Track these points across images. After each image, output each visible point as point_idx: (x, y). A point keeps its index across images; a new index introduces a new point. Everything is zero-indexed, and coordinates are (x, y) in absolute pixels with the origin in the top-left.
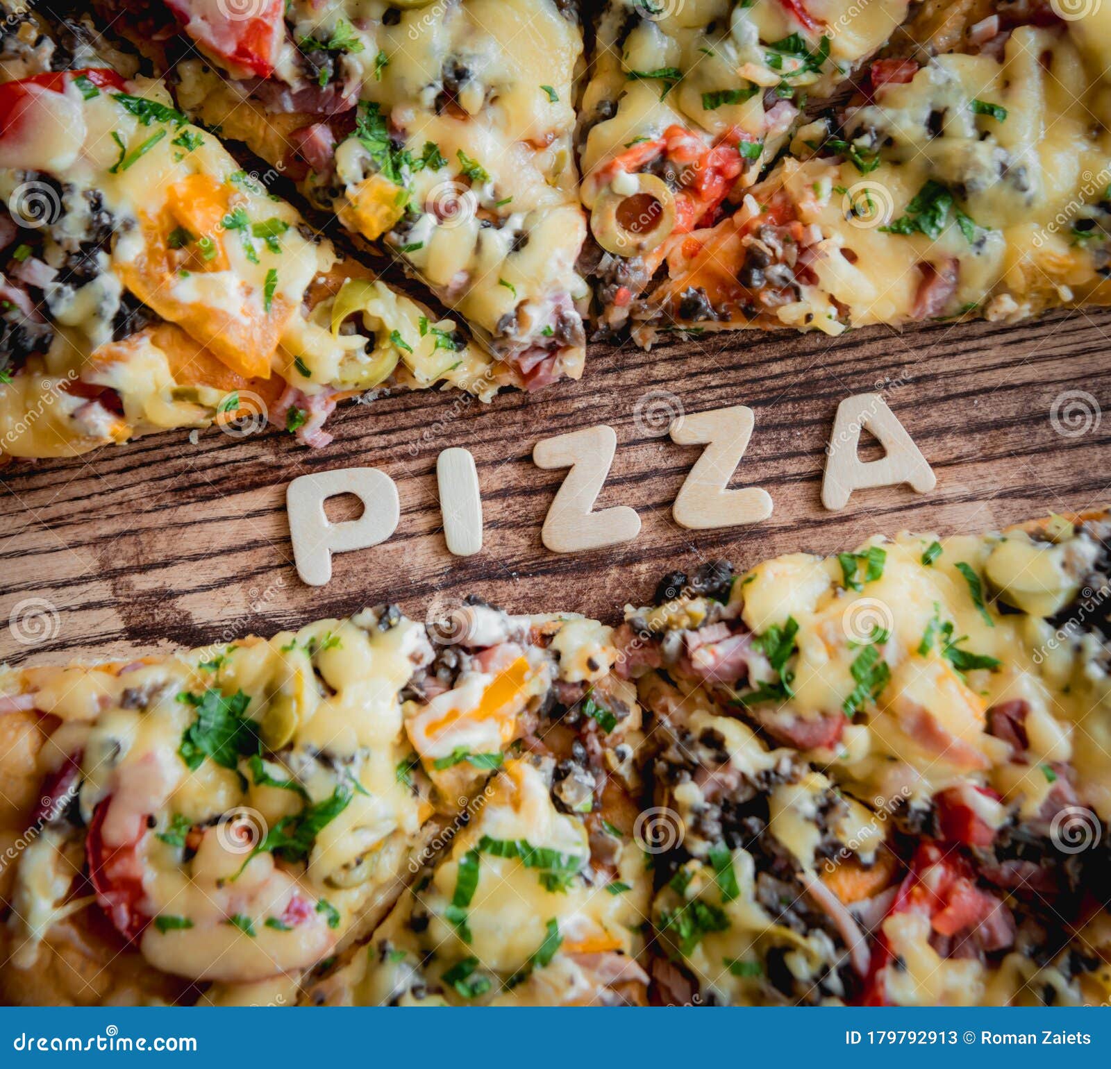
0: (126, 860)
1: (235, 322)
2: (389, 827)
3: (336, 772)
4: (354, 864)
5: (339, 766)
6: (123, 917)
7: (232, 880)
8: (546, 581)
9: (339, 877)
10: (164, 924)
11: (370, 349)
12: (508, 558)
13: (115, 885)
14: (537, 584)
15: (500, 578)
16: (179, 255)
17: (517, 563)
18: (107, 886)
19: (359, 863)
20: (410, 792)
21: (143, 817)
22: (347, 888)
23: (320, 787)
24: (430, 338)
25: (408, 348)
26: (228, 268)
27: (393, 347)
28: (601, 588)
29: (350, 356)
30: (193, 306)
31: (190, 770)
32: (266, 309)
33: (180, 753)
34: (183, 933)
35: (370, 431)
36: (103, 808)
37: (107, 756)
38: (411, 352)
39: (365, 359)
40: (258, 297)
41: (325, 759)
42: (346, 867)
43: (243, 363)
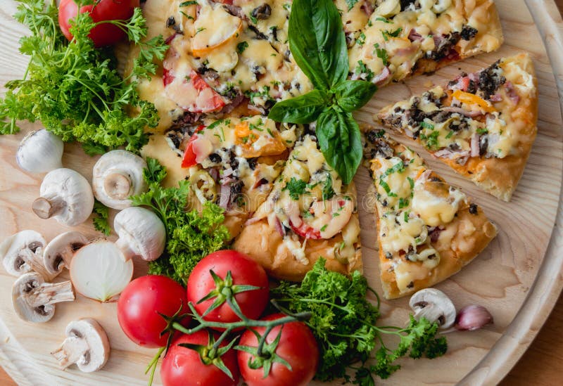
0: (304, 227)
6: (314, 237)
7: (326, 210)
10: (322, 230)
13: (306, 233)
21: (299, 217)
23: (323, 178)
31: (298, 201)
33: (293, 199)
36: (290, 223)
41: (319, 172)
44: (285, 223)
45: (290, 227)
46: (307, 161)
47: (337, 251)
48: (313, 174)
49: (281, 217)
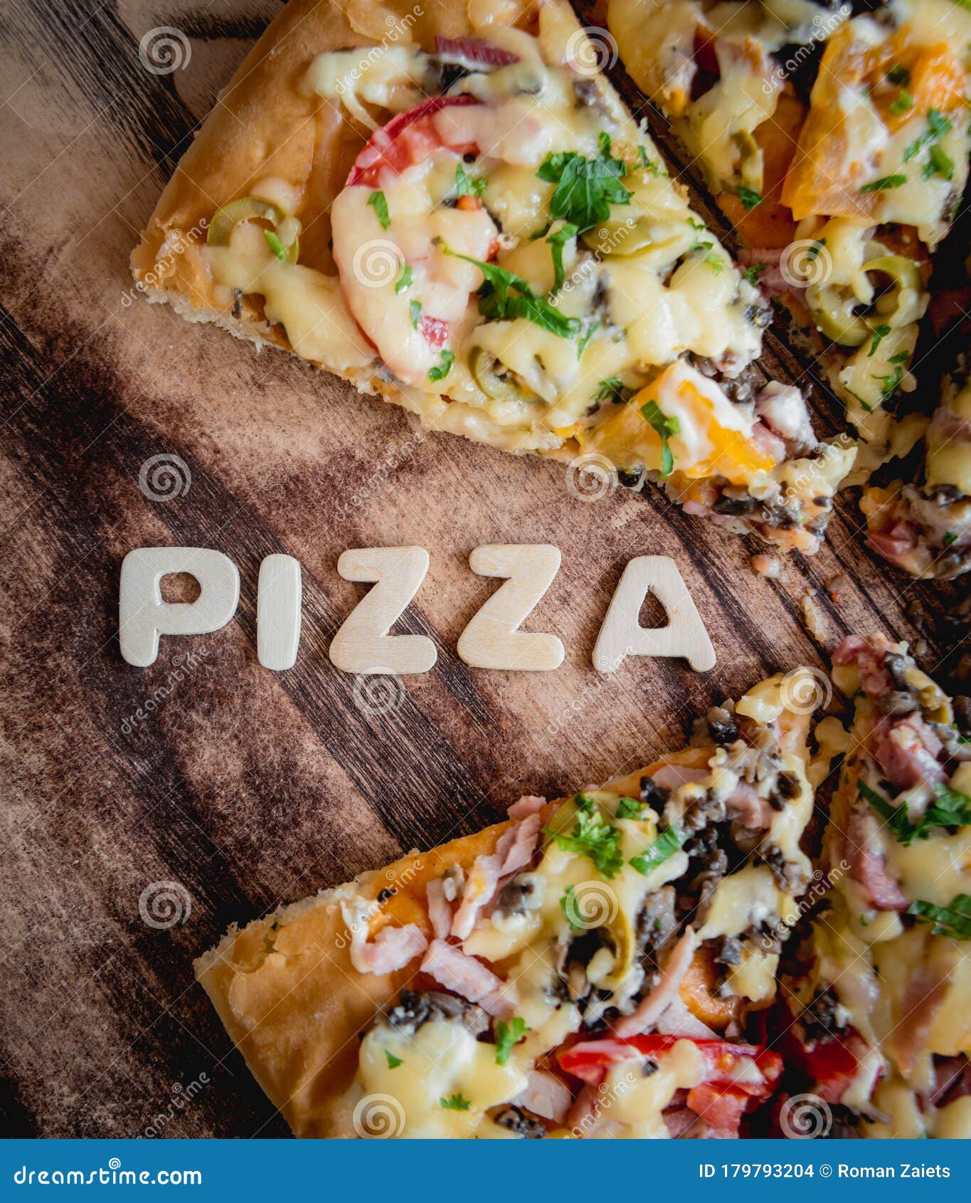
0: (426, 142)
1: (840, 160)
2: (549, 394)
3: (593, 313)
4: (502, 371)
5: (600, 311)
6: (369, 159)
7: (446, 252)
8: (711, 600)
9: (484, 363)
10: (377, 200)
11: (860, 311)
12: (714, 553)
13: (398, 140)
14: (704, 593)
15: (692, 554)
16: (882, 80)
17: (713, 564)
18: (394, 133)
19: (503, 377)
20: (592, 403)
21: (474, 144)
22: (473, 375)
23: (570, 302)
24: (889, 370)
25: (874, 349)
26: (892, 133)
27: (870, 333)
28: (730, 654)
29: (844, 292)
30: (839, 113)
31: (537, 171)
32: (864, 189)
33: (550, 156)
34: (376, 223)
35: (763, 365)
36: (469, 99)
37: (523, 84)
38: (871, 354)
39: (848, 308)
40: (870, 174)
41: (601, 297)
42: (497, 363)
43: (801, 187)
44: (477, 83)
45: (454, 91)
46: (667, 284)
47: (270, 216)
48: (603, 272)
49: (509, 78)
